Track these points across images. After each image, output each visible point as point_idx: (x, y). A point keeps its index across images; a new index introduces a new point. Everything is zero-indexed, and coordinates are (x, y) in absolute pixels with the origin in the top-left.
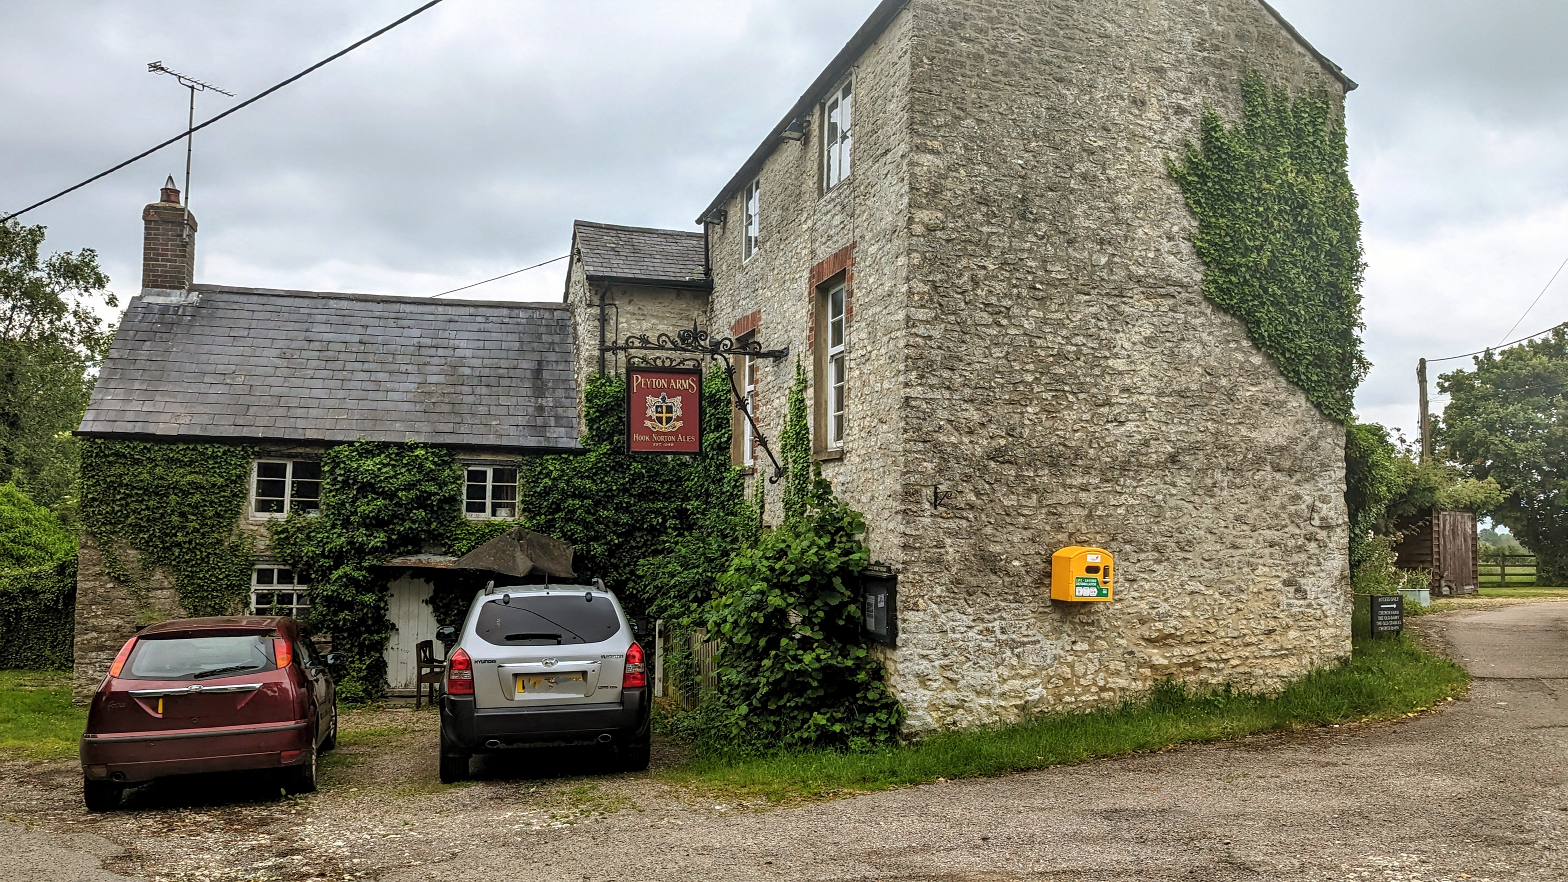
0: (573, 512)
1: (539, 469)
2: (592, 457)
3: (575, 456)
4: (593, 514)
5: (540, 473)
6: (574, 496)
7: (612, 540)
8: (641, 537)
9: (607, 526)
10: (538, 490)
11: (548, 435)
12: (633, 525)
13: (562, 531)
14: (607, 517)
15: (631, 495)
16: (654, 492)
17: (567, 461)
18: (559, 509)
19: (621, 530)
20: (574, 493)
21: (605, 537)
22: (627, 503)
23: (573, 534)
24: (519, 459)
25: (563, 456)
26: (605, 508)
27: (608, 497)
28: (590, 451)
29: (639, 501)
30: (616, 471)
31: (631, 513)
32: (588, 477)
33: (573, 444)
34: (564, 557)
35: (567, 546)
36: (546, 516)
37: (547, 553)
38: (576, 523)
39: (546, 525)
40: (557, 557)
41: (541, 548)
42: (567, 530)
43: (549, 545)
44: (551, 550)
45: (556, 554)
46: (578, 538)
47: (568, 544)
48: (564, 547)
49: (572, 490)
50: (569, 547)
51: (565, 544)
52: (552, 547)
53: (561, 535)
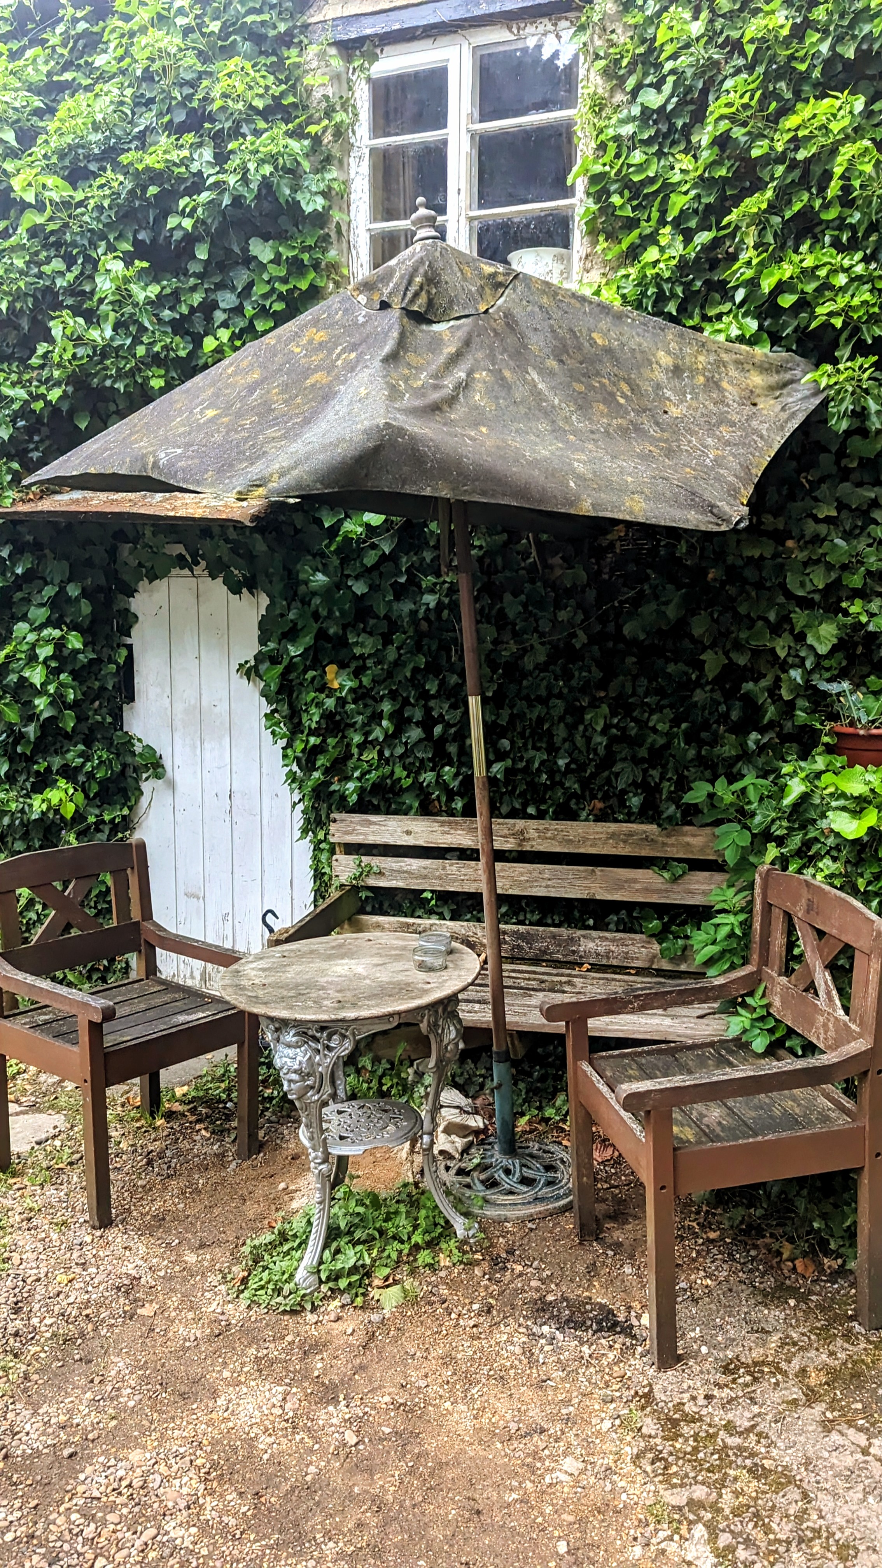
0: (817, 169)
6: (834, 77)
10: (657, 101)
13: (753, 299)
18: (745, 180)
23: (811, 302)
34: (725, 431)
35: (774, 379)
36: (688, 236)
37: (609, 399)
38: (836, 244)
39: (687, 285)
40: (675, 427)
41: (573, 376)
42: (781, 288)
43: (677, 371)
44: (647, 387)
45: (674, 412)
46: (838, 322)
47: (780, 368)
48: (757, 380)
49: (824, 48)
50: (785, 385)
51: (765, 368)
52: (660, 376)
53: (752, 325)
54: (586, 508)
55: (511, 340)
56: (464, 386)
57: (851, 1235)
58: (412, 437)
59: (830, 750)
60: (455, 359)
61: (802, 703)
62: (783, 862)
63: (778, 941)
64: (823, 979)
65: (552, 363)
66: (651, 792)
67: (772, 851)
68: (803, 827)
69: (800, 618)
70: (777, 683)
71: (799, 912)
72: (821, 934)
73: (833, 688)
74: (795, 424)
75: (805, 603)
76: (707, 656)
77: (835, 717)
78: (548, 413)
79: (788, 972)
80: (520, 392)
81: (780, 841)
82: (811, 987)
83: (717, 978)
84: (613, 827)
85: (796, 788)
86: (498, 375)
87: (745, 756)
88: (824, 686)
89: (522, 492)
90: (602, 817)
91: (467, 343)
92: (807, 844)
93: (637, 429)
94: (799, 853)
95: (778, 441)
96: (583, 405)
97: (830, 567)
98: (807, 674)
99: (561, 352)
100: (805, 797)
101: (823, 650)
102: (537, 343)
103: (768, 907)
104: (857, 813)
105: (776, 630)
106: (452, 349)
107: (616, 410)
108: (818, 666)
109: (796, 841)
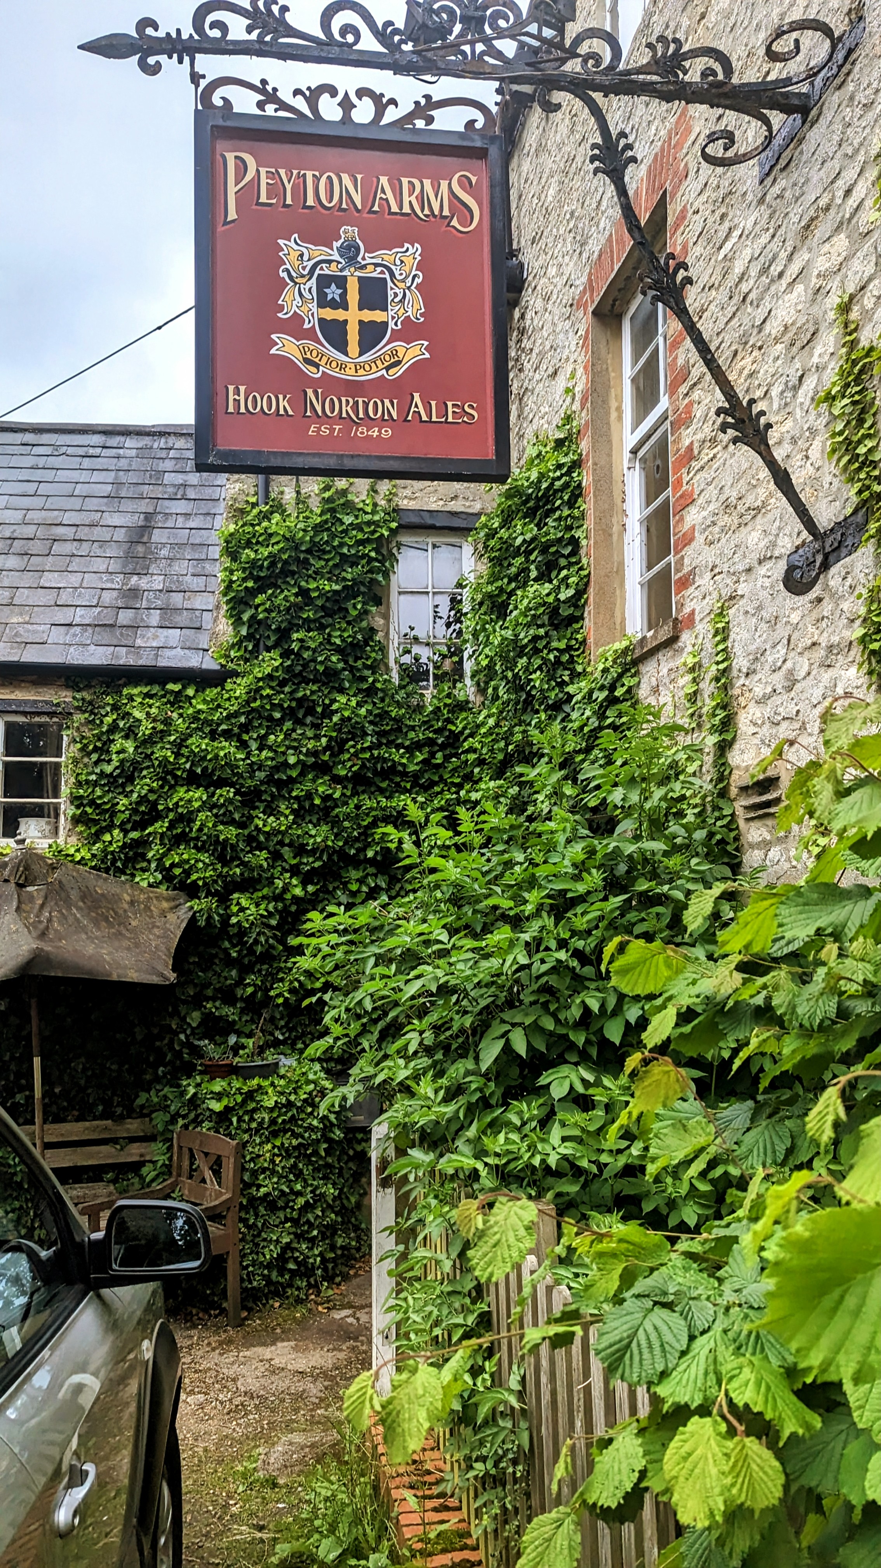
0: (188, 818)
1: (108, 720)
2: (239, 688)
3: (200, 689)
4: (242, 825)
5: (114, 728)
6: (193, 780)
7: (286, 889)
8: (361, 881)
9: (276, 856)
10: (108, 769)
11: (139, 642)
12: (341, 853)
13: (160, 868)
14: (276, 832)
15: (337, 780)
16: (392, 771)
17: (177, 700)
18: (154, 815)
19: (310, 863)
20: (191, 772)
21: (270, 881)
22: (326, 798)
23: (187, 873)
24: (65, 697)
25: (170, 686)
26: (271, 811)
27: (280, 784)
28: (235, 674)
29: (355, 793)
30: (299, 722)
31: (335, 823)
32: (228, 735)
33: (194, 661)
34: (156, 931)
35: (173, 904)
36: (126, 832)
37: (106, 919)
38: (196, 847)
39: (126, 854)
40: (133, 931)
41: (89, 908)
42: (173, 865)
43: (132, 903)
44: (121, 912)
45: (134, 923)
46: (200, 883)
47: (174, 899)
48: (165, 905)
49: (188, 766)
50: (176, 907)
51: (168, 900)
52: (126, 906)
53: (160, 877)
54: (115, 977)
55: (63, 895)
56: (50, 920)
57: (224, 1291)
58: (47, 953)
59: (201, 1073)
60: (42, 906)
61: (185, 1051)
62: (186, 1127)
63: (186, 1163)
64: (208, 1174)
65: (81, 904)
66: (108, 1104)
67: (181, 1122)
68: (195, 1109)
69: (183, 1010)
70: (172, 1042)
71: (196, 1147)
72: (206, 1154)
73: (202, 1043)
74: (184, 925)
75: (185, 1002)
76: (137, 1030)
77: (202, 1057)
78: (84, 929)
79: (191, 1177)
80: (71, 919)
81: (184, 1117)
82: (204, 1181)
83: (156, 1186)
84: (87, 1124)
85: (192, 1091)
86: (60, 912)
87: (157, 1079)
88: (197, 1043)
89: (90, 972)
90: (78, 1120)
91: (46, 898)
92: (197, 1116)
93: (120, 934)
94: (194, 1121)
95: (179, 934)
96: (96, 923)
97: (195, 985)
98: (187, 1037)
99: (83, 898)
100: (195, 1094)
101: (194, 1025)
102: (74, 895)
103: (180, 1148)
104: (219, 1100)
105: (172, 1016)
106: (40, 902)
107: (110, 925)
108: (193, 1033)
109: (192, 1115)
